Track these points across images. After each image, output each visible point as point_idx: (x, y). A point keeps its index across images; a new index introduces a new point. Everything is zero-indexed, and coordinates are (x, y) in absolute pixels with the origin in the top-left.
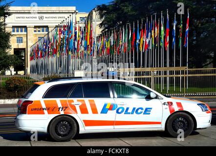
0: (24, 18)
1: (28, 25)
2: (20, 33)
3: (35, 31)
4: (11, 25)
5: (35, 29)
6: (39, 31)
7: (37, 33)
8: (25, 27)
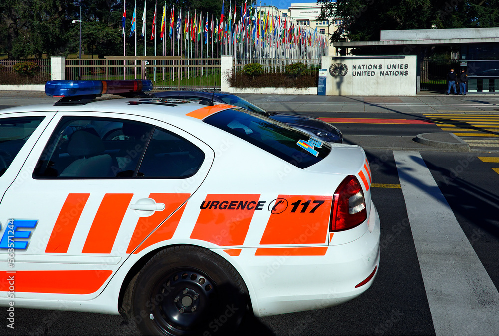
0: (307, 13)
1: (310, 19)
2: (303, 26)
3: (317, 24)
4: (296, 19)
5: (317, 22)
6: (321, 24)
7: (319, 25)
8: (308, 20)
